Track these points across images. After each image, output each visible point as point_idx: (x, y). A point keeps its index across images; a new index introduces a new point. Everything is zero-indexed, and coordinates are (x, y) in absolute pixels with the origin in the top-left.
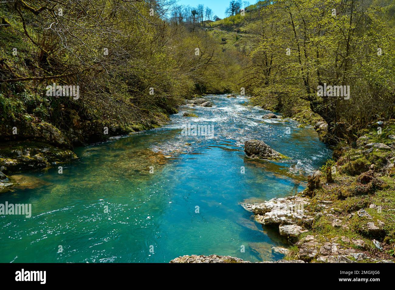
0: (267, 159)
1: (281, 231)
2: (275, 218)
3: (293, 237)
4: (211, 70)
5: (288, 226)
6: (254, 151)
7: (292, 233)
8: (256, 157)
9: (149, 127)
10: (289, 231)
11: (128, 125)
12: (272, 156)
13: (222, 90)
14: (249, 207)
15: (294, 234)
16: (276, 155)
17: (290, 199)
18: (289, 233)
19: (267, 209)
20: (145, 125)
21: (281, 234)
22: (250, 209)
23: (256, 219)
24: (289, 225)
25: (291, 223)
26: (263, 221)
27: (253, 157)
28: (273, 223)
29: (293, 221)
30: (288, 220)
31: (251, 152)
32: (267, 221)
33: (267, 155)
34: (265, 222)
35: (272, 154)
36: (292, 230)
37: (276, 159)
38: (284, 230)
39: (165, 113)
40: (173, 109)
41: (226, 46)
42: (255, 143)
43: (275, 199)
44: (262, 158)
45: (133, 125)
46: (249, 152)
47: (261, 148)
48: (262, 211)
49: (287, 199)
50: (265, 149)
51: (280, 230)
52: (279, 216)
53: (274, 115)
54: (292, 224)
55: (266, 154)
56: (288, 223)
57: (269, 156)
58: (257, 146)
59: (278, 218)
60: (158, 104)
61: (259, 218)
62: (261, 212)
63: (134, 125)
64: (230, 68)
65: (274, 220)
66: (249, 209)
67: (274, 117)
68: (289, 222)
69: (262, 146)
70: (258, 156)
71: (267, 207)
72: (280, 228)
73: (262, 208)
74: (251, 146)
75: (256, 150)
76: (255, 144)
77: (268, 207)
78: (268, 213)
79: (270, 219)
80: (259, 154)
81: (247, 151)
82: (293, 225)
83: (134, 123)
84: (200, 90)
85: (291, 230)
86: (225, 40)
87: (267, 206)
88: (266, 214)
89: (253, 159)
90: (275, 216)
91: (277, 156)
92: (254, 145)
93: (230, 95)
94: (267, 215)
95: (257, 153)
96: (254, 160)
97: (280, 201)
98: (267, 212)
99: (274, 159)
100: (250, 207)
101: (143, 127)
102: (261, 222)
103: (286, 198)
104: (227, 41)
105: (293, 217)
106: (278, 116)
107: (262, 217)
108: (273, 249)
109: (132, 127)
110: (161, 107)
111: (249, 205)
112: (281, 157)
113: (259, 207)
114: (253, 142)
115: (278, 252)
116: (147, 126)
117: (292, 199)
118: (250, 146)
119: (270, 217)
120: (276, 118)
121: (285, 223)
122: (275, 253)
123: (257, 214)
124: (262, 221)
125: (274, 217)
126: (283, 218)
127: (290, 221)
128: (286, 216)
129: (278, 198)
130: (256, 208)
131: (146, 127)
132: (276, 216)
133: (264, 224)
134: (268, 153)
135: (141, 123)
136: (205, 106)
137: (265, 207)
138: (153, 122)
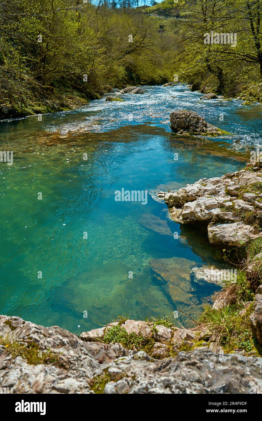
0: (200, 134)
1: (210, 235)
2: (201, 210)
3: (233, 246)
4: (144, 55)
5: (225, 225)
6: (183, 125)
7: (233, 239)
8: (186, 133)
9: (56, 109)
10: (226, 235)
11: (27, 107)
12: (207, 131)
13: (157, 79)
14: (160, 196)
15: (237, 242)
16: (212, 130)
17: (231, 177)
18: (227, 239)
19: (188, 196)
20: (50, 107)
21: (211, 241)
22: (162, 198)
23: (170, 216)
24: (227, 223)
25: (232, 219)
26: (181, 218)
27: (181, 133)
28: (197, 221)
29: (235, 215)
30: (226, 215)
31: (178, 127)
32: (187, 218)
33: (200, 130)
34: (184, 219)
35: (208, 129)
36: (233, 233)
37: (212, 134)
38: (216, 234)
39: (83, 97)
40: (94, 95)
41: (164, 34)
42: (184, 114)
43: (204, 181)
44: (194, 133)
45: (33, 106)
46: (176, 127)
47: (193, 121)
48: (180, 200)
49: (225, 178)
50: (197, 122)
51: (209, 233)
52: (207, 208)
53: (214, 94)
54: (233, 222)
55: (198, 128)
56: (225, 220)
57: (203, 131)
58: (186, 118)
59: (207, 212)
60: (74, 86)
61: (174, 213)
62: (179, 202)
63: (35, 107)
64: (167, 53)
65: (199, 214)
66: (159, 199)
67: (214, 97)
68: (226, 217)
69: (194, 118)
70: (188, 132)
71: (188, 193)
72: (210, 229)
73: (179, 196)
74: (179, 118)
75: (185, 123)
76: (184, 116)
77: (190, 194)
78: (189, 203)
79: (192, 213)
80: (189, 129)
81: (174, 126)
82: (235, 224)
83: (35, 104)
84: (134, 80)
85: (231, 232)
86: (163, 27)
87: (188, 191)
88: (186, 205)
89: (181, 135)
90: (201, 207)
91: (214, 132)
92: (183, 118)
93: (167, 84)
94: (187, 207)
95: (187, 128)
96: (181, 137)
97: (212, 182)
98: (187, 202)
99: (210, 134)
100: (163, 195)
101: (48, 110)
102: (177, 220)
103: (224, 176)
104: (165, 28)
105: (236, 207)
106: (219, 97)
107: (180, 210)
108: (193, 273)
109: (32, 109)
110: (78, 91)
111: (161, 192)
112: (219, 132)
113: (175, 194)
114: (181, 113)
115: (202, 280)
116: (53, 108)
117: (234, 176)
118: (177, 118)
119: (192, 210)
120: (217, 98)
121: (220, 220)
122: (196, 281)
123: (171, 207)
124: (178, 218)
125: (198, 210)
126: (216, 211)
127: (229, 215)
128: (221, 206)
129: (208, 178)
130: (170, 197)
131: (52, 110)
132: (203, 207)
133: (182, 222)
134: (202, 127)
135: (46, 105)
136: (135, 93)
137: (186, 192)
138: (63, 105)
